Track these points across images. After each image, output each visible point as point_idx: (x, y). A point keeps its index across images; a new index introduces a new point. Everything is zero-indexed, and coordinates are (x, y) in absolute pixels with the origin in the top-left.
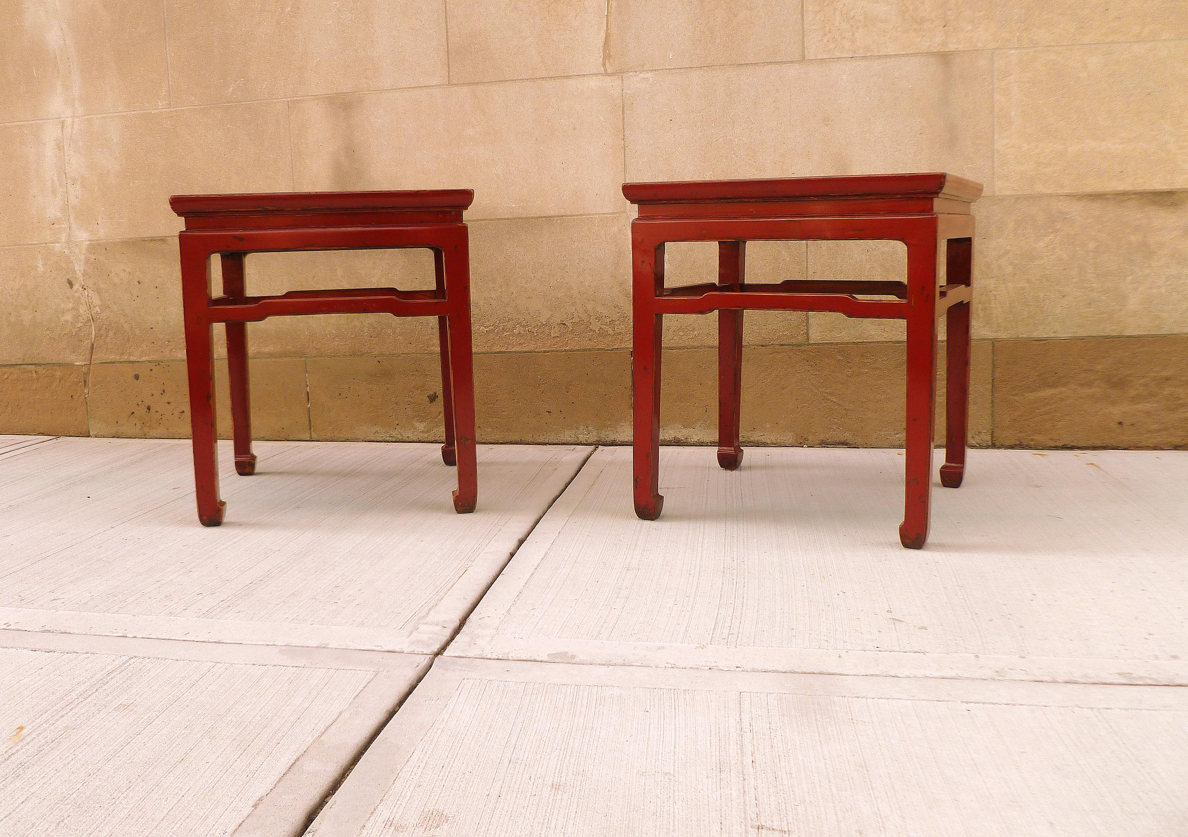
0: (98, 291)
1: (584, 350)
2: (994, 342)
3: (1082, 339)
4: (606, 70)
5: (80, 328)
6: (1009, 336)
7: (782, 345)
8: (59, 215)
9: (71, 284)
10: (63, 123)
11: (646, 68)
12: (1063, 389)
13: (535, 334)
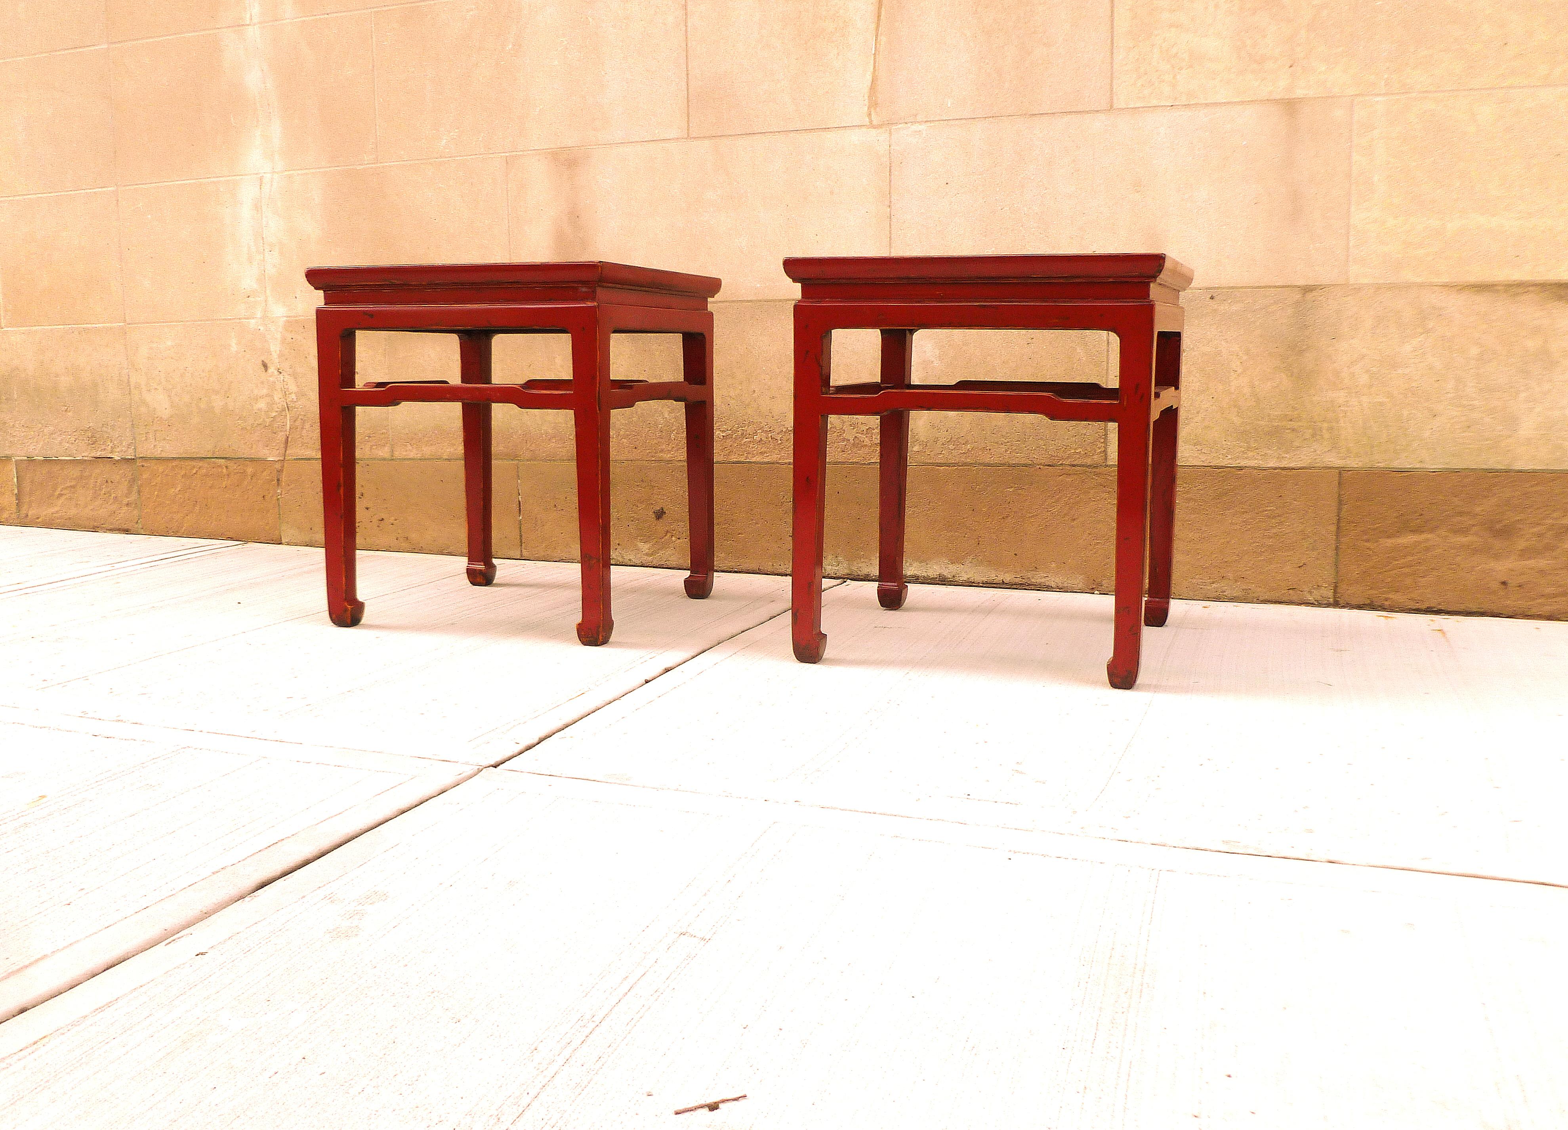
0: (295, 376)
1: (838, 463)
2: (1341, 471)
3: (1456, 471)
4: (871, 121)
5: (274, 417)
6: (1360, 464)
7: (1074, 466)
8: (255, 286)
9: (265, 366)
10: (261, 179)
11: (918, 119)
12: (1429, 536)
13: (780, 442)
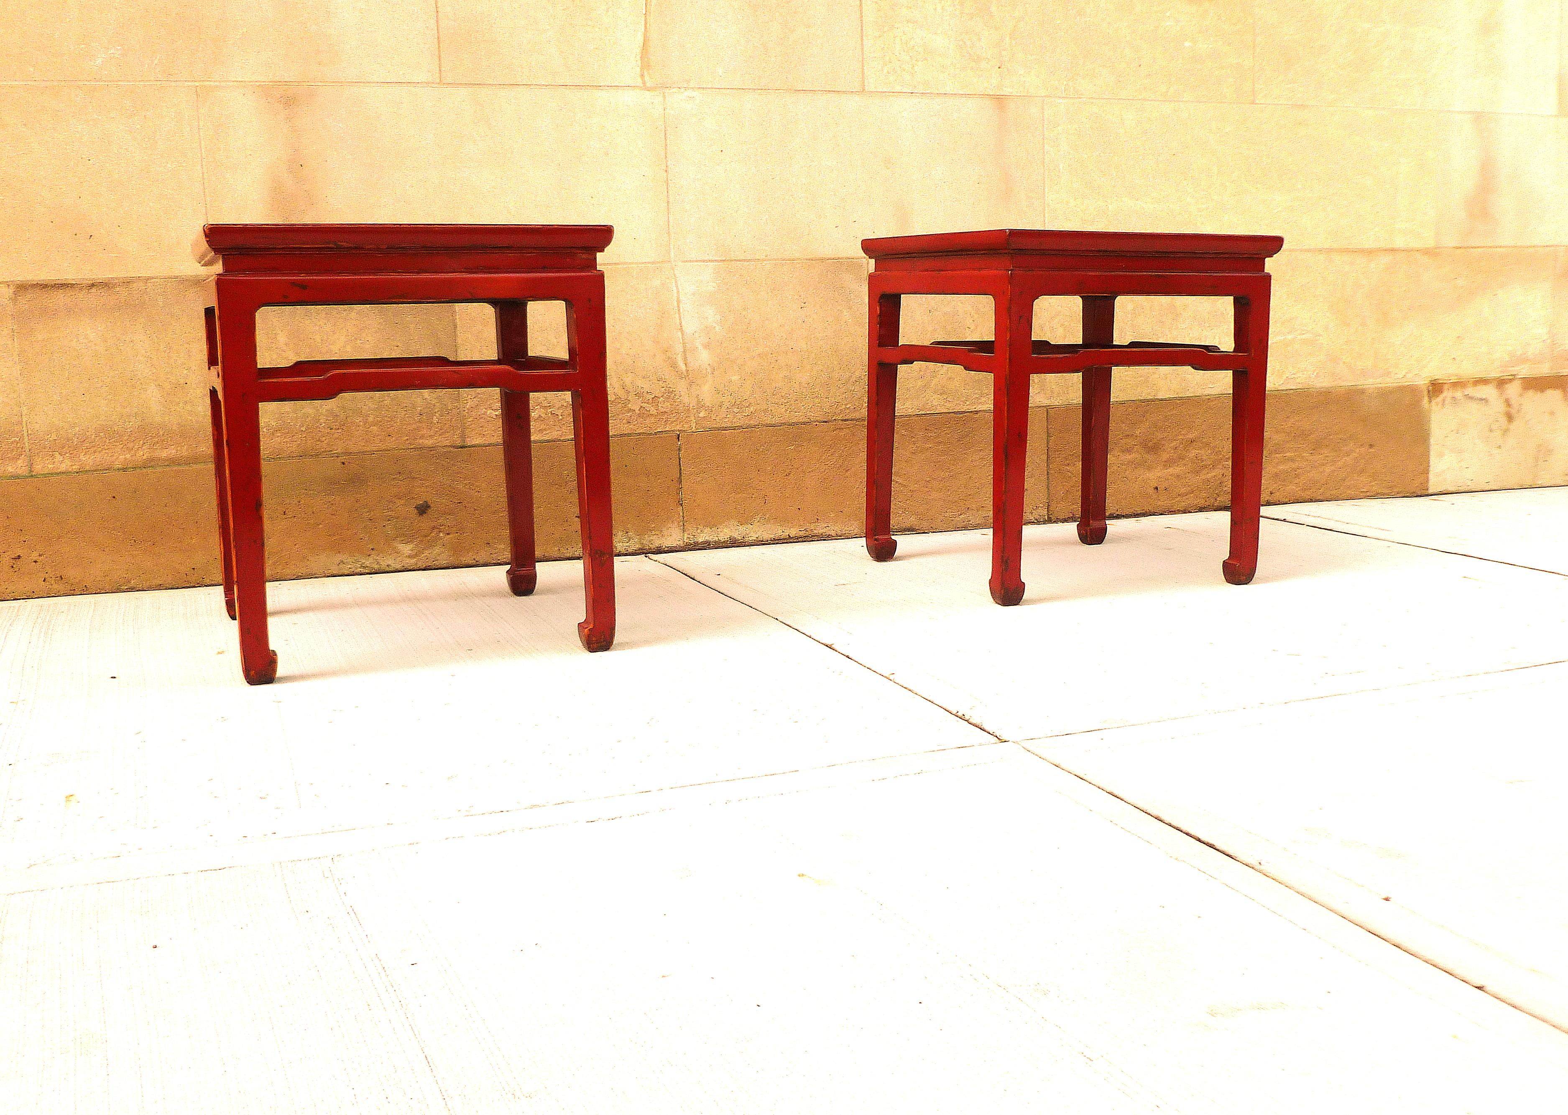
1: (621, 435)
2: (1048, 408)
4: (644, 83)
7: (846, 420)
11: (692, 85)
13: (561, 417)
